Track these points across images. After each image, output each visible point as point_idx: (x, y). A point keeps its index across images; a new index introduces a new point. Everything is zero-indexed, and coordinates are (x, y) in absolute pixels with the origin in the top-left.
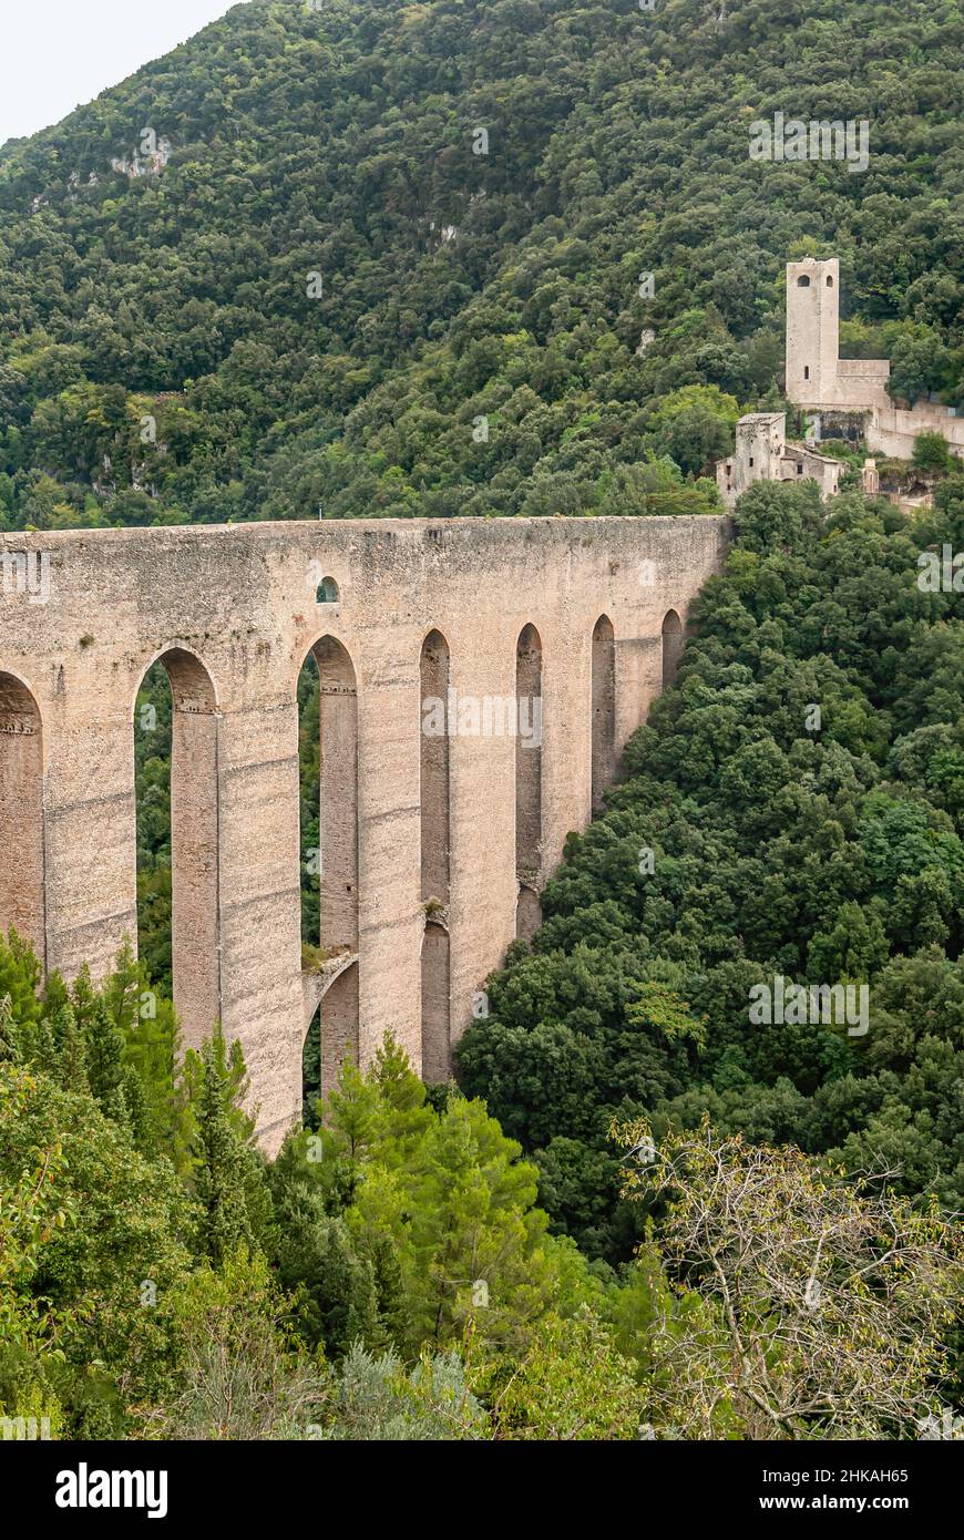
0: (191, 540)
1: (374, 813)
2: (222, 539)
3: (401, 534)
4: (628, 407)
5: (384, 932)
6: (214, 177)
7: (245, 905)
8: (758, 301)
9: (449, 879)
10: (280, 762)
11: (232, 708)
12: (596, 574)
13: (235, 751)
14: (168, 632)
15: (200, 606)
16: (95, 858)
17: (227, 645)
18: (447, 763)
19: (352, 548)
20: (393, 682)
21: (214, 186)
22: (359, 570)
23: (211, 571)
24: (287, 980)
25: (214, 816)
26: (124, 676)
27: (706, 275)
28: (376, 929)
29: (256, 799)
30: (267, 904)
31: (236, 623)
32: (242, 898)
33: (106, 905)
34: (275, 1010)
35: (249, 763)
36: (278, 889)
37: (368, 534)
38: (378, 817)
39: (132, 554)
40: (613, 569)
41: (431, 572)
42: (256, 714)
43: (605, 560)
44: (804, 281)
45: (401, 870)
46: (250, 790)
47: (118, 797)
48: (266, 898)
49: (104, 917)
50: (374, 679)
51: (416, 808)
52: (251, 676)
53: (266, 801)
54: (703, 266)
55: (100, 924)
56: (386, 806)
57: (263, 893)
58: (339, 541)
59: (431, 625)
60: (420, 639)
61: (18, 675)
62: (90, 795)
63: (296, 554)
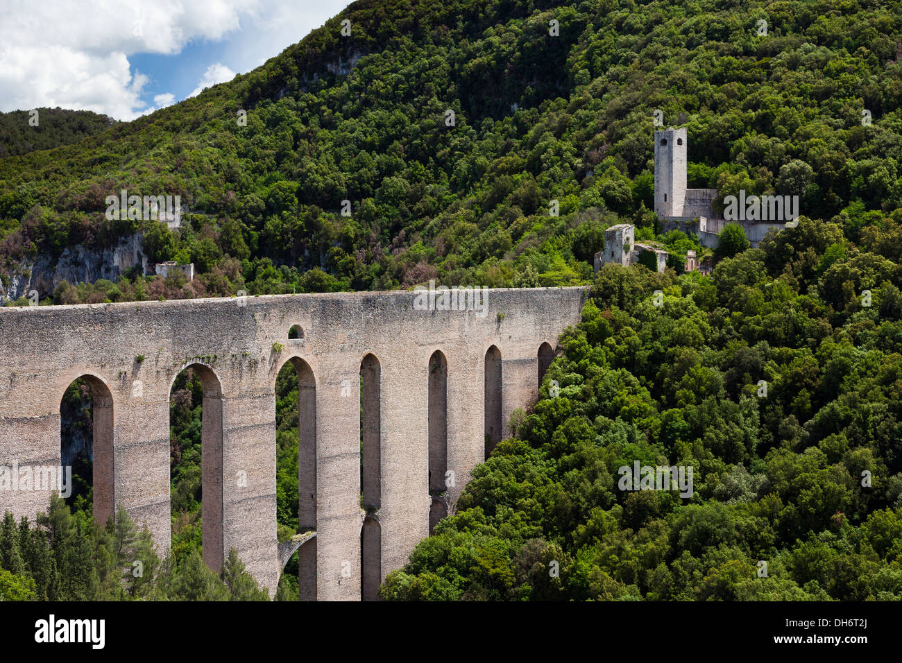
0: (206, 306)
1: (327, 455)
2: (226, 305)
3: (347, 300)
5: (334, 522)
6: (383, 74)
7: (240, 502)
9: (380, 494)
10: (263, 425)
11: (232, 396)
12: (487, 322)
13: (233, 418)
14: (191, 355)
15: (212, 341)
16: (145, 472)
17: (229, 362)
19: (313, 309)
20: (340, 383)
21: (382, 80)
22: (317, 321)
24: (268, 543)
25: (221, 453)
26: (163, 378)
27: (621, 137)
28: (329, 519)
29: (247, 445)
30: (254, 502)
31: (234, 350)
32: (238, 498)
33: (151, 498)
34: (259, 560)
35: (243, 425)
36: (261, 494)
37: (323, 301)
38: (330, 457)
39: (169, 314)
41: (368, 322)
42: (247, 400)
43: (494, 314)
44: (663, 142)
45: (347, 487)
46: (243, 440)
47: (159, 442)
48: (254, 498)
49: (150, 504)
50: (328, 381)
51: (357, 454)
52: (244, 378)
53: (254, 446)
54: (621, 131)
55: (148, 507)
56: (335, 451)
57: (251, 496)
58: (304, 304)
59: (367, 351)
60: (360, 359)
61: (99, 377)
62: (141, 440)
63: (275, 313)
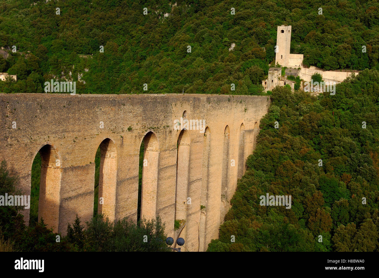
0: (155, 98)
1: (192, 181)
2: (162, 98)
3: (201, 98)
4: (232, 64)
5: (192, 216)
7: (162, 209)
8: (265, 37)
9: (207, 199)
10: (172, 166)
11: (163, 149)
12: (242, 111)
13: (162, 162)
14: (149, 126)
15: (157, 119)
16: (128, 197)
17: (162, 131)
18: (208, 165)
19: (191, 102)
20: (198, 142)
22: (192, 109)
23: (159, 108)
24: (171, 231)
25: (156, 183)
26: (138, 140)
27: (250, 29)
28: (190, 215)
29: (167, 177)
30: (167, 209)
31: (165, 124)
32: (162, 207)
33: (130, 211)
35: (165, 166)
36: (170, 204)
37: (194, 98)
38: (193, 181)
39: (142, 102)
40: (246, 110)
41: (207, 110)
42: (168, 152)
43: (244, 107)
44: (283, 31)
45: (197, 197)
46: (165, 175)
47: (134, 178)
48: (167, 207)
49: (130, 215)
50: (194, 141)
52: (167, 140)
53: (169, 178)
54: (249, 26)
55: (128, 217)
56: (194, 178)
57: (166, 205)
58: (188, 100)
59: (207, 125)
61: (112, 139)
62: (128, 177)
63: (179, 103)
